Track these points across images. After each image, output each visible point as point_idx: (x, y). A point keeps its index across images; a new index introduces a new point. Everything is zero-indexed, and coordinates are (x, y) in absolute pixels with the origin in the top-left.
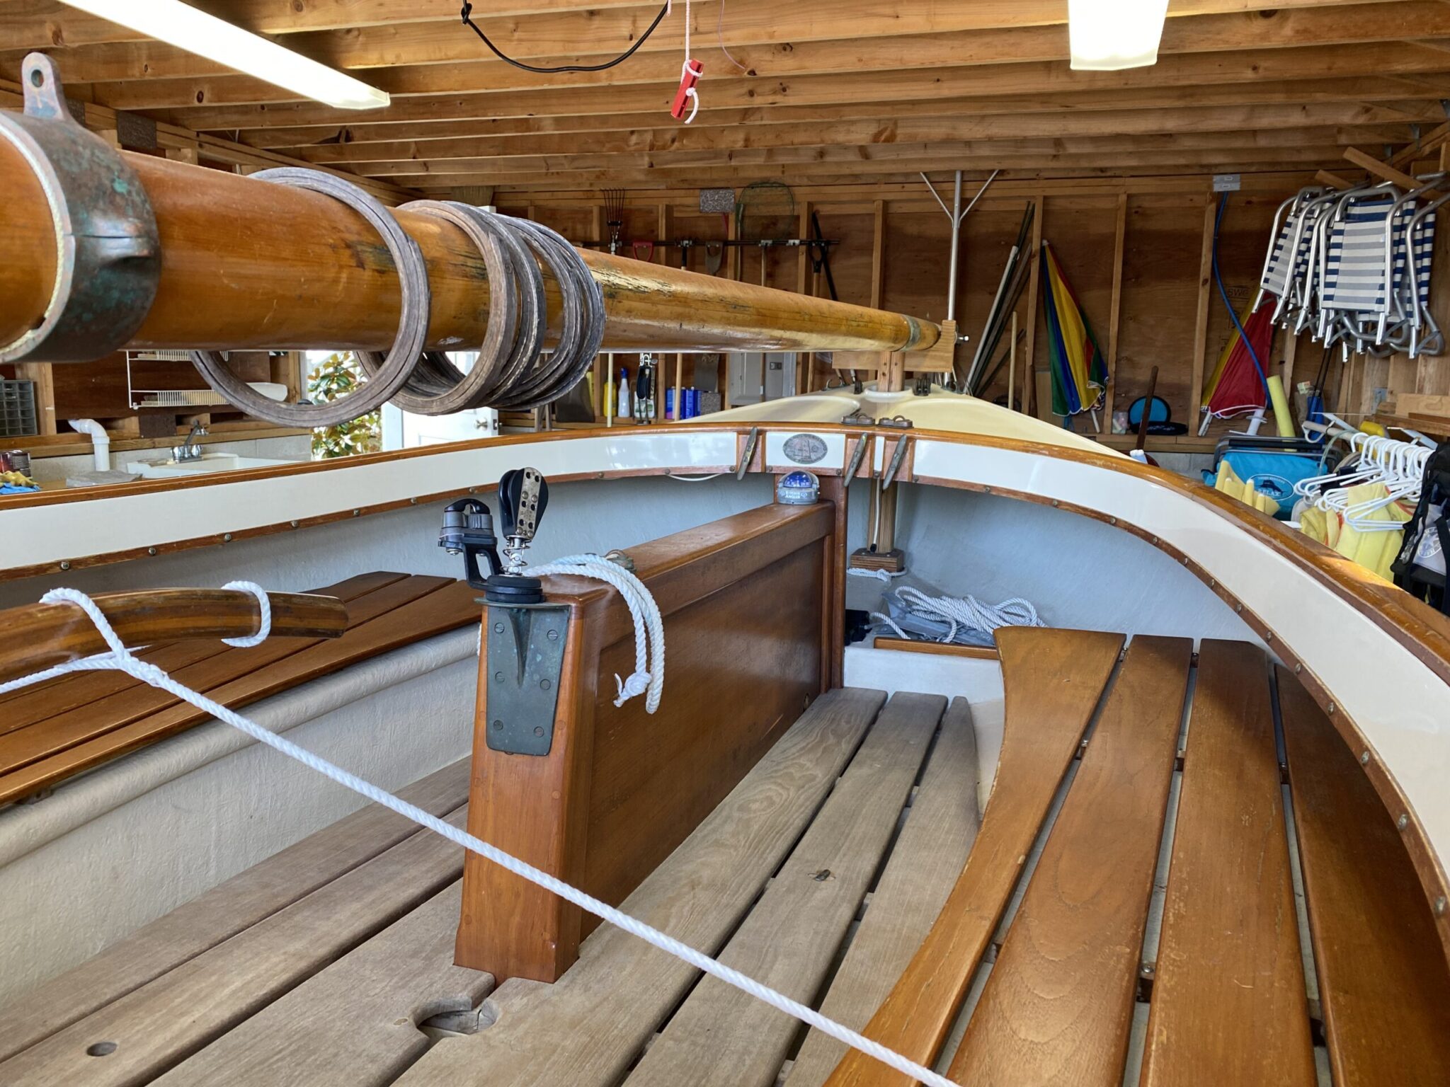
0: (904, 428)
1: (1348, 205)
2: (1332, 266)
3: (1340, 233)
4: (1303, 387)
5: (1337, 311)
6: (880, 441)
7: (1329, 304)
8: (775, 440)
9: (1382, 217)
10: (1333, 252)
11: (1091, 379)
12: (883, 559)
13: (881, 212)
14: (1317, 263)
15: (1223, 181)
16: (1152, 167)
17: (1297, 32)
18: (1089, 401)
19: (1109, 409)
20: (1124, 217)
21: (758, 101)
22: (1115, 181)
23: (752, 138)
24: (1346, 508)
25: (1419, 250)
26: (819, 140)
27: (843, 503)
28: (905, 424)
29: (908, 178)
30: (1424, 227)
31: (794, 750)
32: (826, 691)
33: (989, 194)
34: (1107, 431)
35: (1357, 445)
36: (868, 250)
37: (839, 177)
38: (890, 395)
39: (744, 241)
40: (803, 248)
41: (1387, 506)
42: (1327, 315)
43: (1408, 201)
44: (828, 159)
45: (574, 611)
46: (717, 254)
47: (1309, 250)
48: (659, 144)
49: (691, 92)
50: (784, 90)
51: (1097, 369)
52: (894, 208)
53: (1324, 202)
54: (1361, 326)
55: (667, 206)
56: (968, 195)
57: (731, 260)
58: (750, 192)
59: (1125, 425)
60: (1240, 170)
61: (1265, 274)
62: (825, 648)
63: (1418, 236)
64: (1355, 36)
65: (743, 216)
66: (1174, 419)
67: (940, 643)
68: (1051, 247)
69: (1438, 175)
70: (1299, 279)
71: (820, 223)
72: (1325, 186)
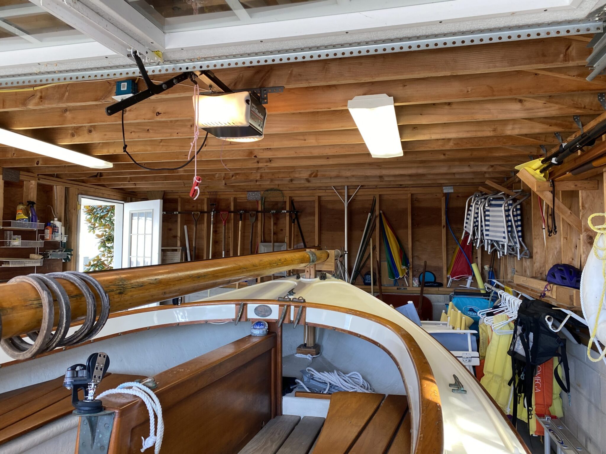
0: (302, 302)
1: (490, 200)
2: (487, 223)
3: (488, 211)
4: (486, 267)
5: (491, 241)
6: (292, 308)
7: (487, 238)
8: (251, 307)
9: (500, 206)
10: (487, 218)
11: (402, 265)
12: (310, 350)
13: (317, 200)
14: (481, 221)
15: (446, 189)
16: (419, 184)
17: (455, 144)
18: (403, 274)
19: (411, 277)
20: (410, 202)
21: (261, 165)
22: (406, 189)
23: (263, 175)
24: (493, 325)
25: (516, 218)
26: (288, 176)
27: (280, 333)
28: (302, 301)
29: (326, 188)
30: (517, 210)
31: (251, 450)
32: (274, 418)
33: (358, 194)
34: (411, 286)
35: (501, 296)
36: (313, 214)
37: (301, 188)
38: (310, 280)
39: (265, 211)
40: (288, 214)
41: (509, 324)
42: (488, 242)
43: (510, 200)
44: (294, 182)
45: (117, 414)
46: (254, 216)
47: (478, 217)
48: (228, 177)
49: (196, 188)
50: (270, 161)
51: (405, 261)
52: (323, 199)
53: (482, 199)
54: (501, 246)
55: (234, 198)
56: (350, 194)
57: (260, 218)
58: (267, 192)
59: (418, 283)
60: (454, 185)
61: (465, 224)
62: (273, 398)
63: (515, 213)
64: (475, 146)
65: (264, 202)
66: (437, 281)
67: (322, 393)
68: (384, 213)
69: (520, 190)
70: (476, 228)
71: (295, 204)
72: (481, 192)
